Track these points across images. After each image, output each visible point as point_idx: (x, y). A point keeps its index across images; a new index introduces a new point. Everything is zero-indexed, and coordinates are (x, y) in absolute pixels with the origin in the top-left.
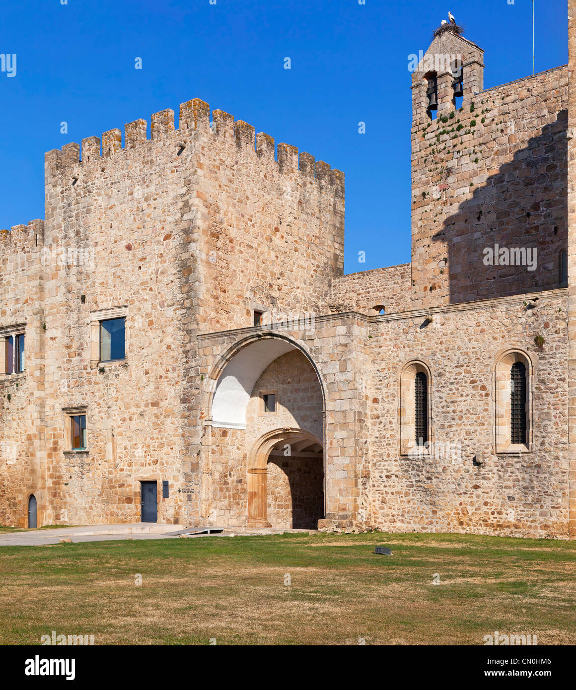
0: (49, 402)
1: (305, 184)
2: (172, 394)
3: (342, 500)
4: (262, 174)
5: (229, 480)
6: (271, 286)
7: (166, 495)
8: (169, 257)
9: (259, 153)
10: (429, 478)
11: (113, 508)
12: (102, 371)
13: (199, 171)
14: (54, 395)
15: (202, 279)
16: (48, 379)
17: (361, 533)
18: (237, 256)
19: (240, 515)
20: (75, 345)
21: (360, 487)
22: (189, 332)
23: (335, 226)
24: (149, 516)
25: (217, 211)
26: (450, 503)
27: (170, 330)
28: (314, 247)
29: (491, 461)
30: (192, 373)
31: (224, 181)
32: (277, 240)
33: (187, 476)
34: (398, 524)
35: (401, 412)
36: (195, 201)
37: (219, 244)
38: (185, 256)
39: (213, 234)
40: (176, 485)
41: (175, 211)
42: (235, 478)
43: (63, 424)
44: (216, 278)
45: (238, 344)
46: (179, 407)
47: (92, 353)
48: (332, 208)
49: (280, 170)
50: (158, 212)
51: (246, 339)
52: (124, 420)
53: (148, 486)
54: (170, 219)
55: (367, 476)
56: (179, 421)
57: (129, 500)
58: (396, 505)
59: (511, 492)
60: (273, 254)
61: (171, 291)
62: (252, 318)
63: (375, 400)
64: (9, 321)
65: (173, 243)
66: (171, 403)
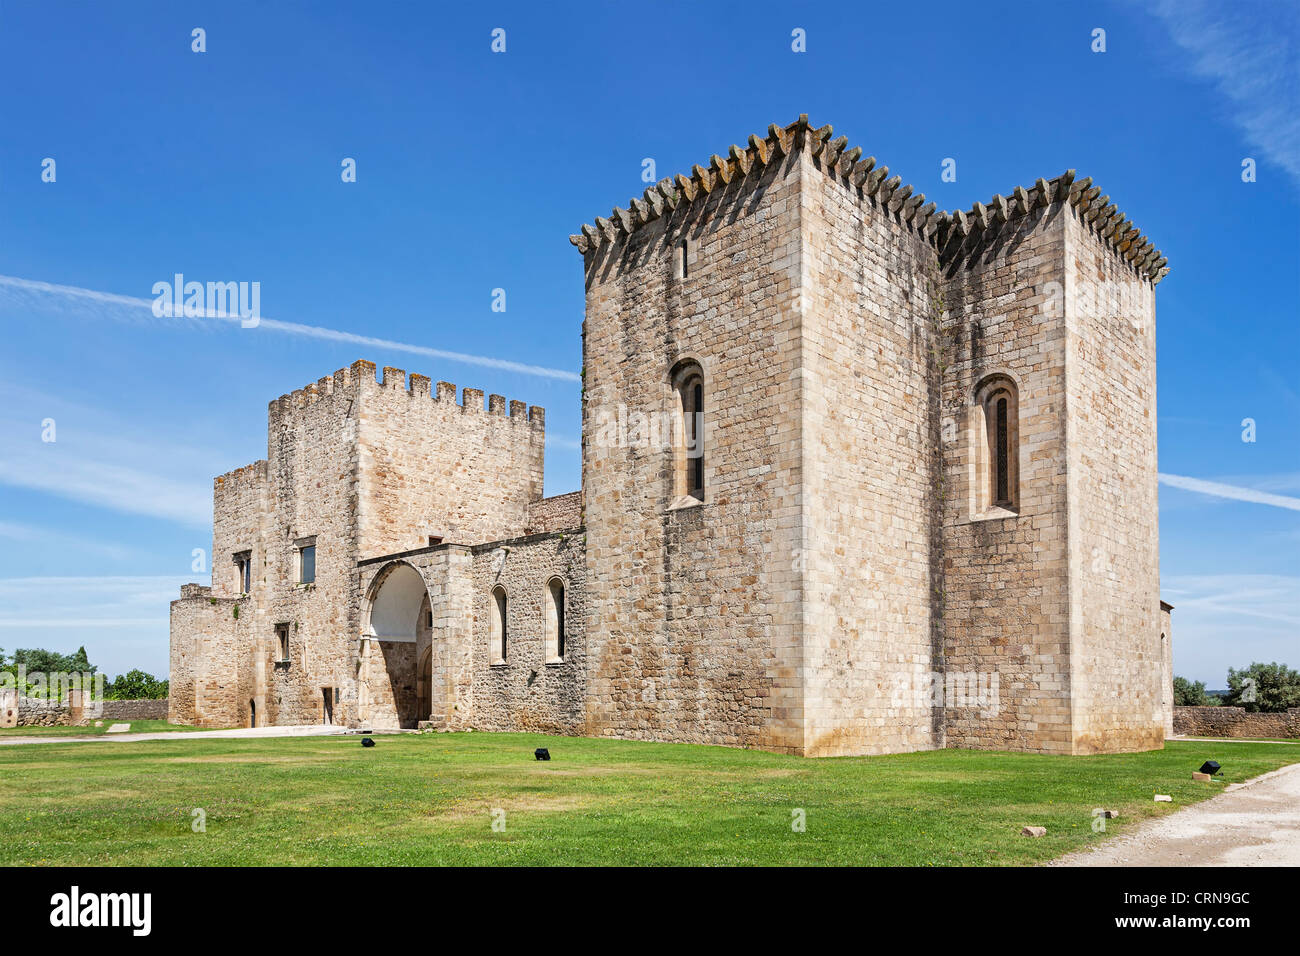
0: (266, 619)
1: (492, 423)
2: (343, 610)
3: (442, 704)
4: (440, 418)
6: (450, 514)
7: (337, 702)
8: (342, 494)
9: (437, 400)
10: (506, 686)
11: (304, 713)
14: (270, 613)
15: (366, 513)
18: (407, 490)
19: (407, 718)
20: (284, 569)
22: (353, 559)
23: (531, 457)
25: (384, 453)
26: (518, 707)
27: (342, 557)
28: (504, 477)
29: (542, 671)
30: (355, 595)
31: (392, 426)
32: (458, 474)
33: (351, 684)
35: (490, 628)
36: (358, 447)
37: (386, 482)
38: (352, 493)
39: (379, 474)
40: (343, 691)
43: (275, 638)
44: (381, 511)
45: (383, 569)
46: (346, 624)
47: (294, 576)
48: (527, 441)
49: (463, 411)
50: (337, 455)
52: (313, 635)
53: (327, 691)
54: (343, 461)
56: (346, 636)
57: (315, 705)
59: (553, 697)
60: (453, 487)
61: (342, 526)
62: (426, 544)
63: (475, 620)
64: (241, 548)
65: (346, 481)
66: (342, 620)
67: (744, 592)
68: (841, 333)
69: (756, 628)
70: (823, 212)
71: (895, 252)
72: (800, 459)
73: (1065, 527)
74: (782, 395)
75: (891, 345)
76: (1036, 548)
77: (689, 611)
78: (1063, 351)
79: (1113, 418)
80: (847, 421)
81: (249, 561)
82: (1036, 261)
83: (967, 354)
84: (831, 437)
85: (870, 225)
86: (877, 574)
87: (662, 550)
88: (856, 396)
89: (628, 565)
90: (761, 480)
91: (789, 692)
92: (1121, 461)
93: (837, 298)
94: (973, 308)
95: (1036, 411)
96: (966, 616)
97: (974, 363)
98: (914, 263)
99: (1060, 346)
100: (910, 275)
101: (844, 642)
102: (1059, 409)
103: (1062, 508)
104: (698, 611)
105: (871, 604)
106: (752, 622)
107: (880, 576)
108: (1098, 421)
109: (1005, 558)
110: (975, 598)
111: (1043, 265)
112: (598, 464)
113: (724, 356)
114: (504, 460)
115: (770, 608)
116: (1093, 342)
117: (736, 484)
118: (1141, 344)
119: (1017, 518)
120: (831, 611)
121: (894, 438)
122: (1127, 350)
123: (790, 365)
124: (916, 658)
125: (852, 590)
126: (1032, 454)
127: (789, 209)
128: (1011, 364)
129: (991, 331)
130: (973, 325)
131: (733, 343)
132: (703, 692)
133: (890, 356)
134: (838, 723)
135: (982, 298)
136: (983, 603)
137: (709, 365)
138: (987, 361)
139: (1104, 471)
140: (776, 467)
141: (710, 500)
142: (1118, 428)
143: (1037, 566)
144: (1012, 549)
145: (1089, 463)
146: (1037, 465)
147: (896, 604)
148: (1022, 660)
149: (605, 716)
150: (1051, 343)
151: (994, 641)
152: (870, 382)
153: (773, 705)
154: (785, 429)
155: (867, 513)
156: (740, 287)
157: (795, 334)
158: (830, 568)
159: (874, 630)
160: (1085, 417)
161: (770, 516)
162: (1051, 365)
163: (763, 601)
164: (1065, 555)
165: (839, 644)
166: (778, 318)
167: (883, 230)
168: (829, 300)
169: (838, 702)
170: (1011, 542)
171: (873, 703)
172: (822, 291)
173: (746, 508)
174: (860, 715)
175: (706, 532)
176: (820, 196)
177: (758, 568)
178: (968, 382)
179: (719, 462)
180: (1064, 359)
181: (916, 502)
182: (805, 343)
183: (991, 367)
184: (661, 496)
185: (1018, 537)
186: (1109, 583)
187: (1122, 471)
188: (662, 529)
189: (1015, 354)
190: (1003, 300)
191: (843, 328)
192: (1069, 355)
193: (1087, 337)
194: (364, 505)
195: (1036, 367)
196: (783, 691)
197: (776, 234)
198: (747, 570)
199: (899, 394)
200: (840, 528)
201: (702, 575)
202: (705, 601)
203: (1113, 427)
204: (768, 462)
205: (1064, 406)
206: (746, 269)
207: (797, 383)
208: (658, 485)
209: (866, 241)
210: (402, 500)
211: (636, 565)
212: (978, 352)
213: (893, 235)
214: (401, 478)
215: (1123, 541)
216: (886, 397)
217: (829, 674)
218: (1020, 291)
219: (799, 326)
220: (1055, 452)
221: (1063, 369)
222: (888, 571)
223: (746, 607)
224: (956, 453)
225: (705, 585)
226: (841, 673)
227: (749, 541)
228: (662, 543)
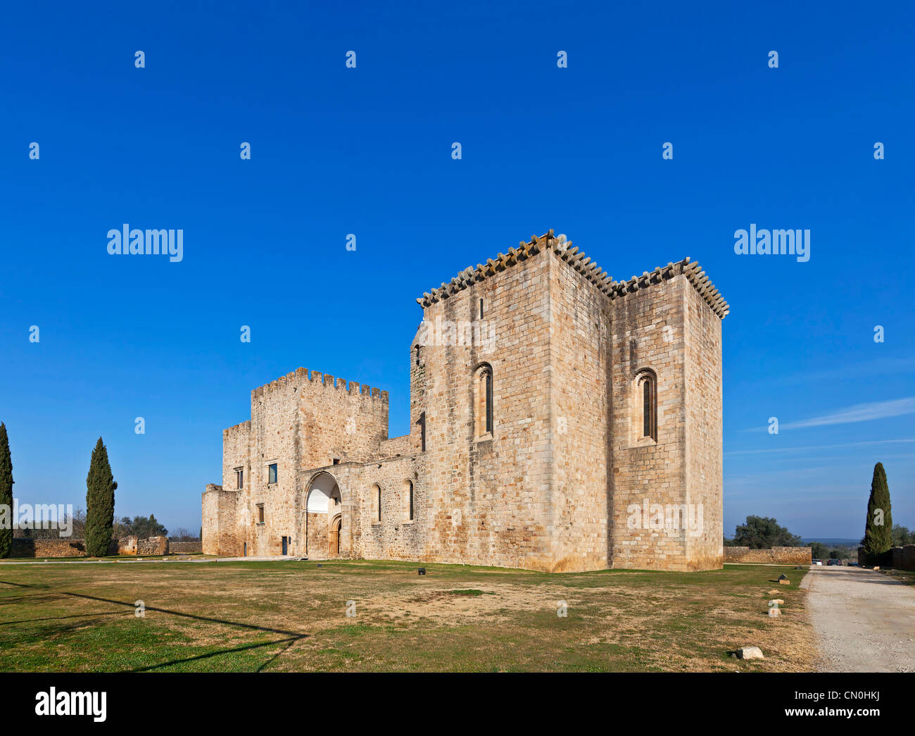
0: (252, 501)
1: (363, 399)
2: (292, 497)
3: (347, 545)
4: (338, 397)
5: (318, 536)
6: (344, 447)
7: (290, 543)
8: (291, 437)
9: (337, 388)
10: (380, 535)
11: (273, 549)
12: (269, 488)
13: (302, 399)
14: (253, 498)
15: (303, 447)
16: (252, 491)
17: (355, 559)
18: (323, 435)
19: (324, 552)
20: (260, 476)
21: (355, 539)
22: (298, 470)
23: (383, 417)
24: (285, 553)
25: (312, 415)
26: (388, 546)
27: (291, 469)
28: (370, 428)
29: (401, 528)
30: (299, 489)
31: (316, 402)
33: (297, 534)
34: (371, 556)
35: (372, 506)
36: (300, 412)
37: (313, 430)
38: (297, 437)
39: (309, 426)
40: (293, 538)
41: (293, 416)
42: (321, 536)
43: (256, 511)
44: (311, 446)
45: (314, 476)
46: (294, 504)
47: (266, 480)
48: (381, 409)
49: (350, 394)
50: (288, 417)
51: (316, 474)
52: (276, 509)
53: (284, 538)
54: (292, 420)
55: (359, 535)
56: (294, 510)
57: (278, 545)
58: (370, 547)
59: (407, 542)
60: (345, 433)
61: (292, 453)
62: (332, 463)
63: (363, 501)
64: (238, 465)
65: (293, 431)
66: (292, 502)
67: (516, 485)
68: (567, 346)
69: (523, 505)
70: (559, 282)
71: (592, 303)
72: (549, 414)
73: (683, 450)
74: (538, 381)
75: (589, 353)
76: (667, 462)
77: (485, 496)
78: (683, 355)
79: (704, 392)
80: (570, 394)
81: (242, 472)
82: (667, 307)
83: (628, 357)
84: (563, 403)
85: (580, 289)
86: (583, 476)
87: (469, 463)
88: (574, 381)
89: (449, 472)
90: (526, 426)
91: (542, 538)
92: (707, 415)
93: (566, 328)
94: (631, 333)
95: (667, 388)
96: (626, 498)
97: (631, 363)
98: (600, 310)
99: (681, 352)
100: (599, 316)
101: (569, 512)
102: (680, 386)
103: (682, 440)
105: (581, 492)
106: (521, 501)
107: (585, 477)
108: (697, 393)
109: (648, 467)
110: (631, 489)
111: (671, 309)
112: (432, 419)
113: (504, 360)
114: (370, 418)
115: (531, 494)
116: (695, 350)
117: (512, 429)
118: (715, 352)
119: (656, 446)
120: (563, 496)
121: (591, 403)
122: (710, 355)
123: (543, 364)
124: (601, 521)
125: (572, 484)
126: (664, 411)
127: (542, 280)
128: (653, 363)
129: (641, 345)
130: (631, 342)
131: (509, 353)
132: (492, 539)
133: (590, 359)
134: (566, 555)
135: (636, 327)
136: (636, 491)
137: (495, 365)
138: (639, 361)
139: (701, 420)
140: (535, 418)
141: (497, 437)
142: (706, 397)
143: (667, 471)
144: (653, 462)
145: (693, 415)
146: (668, 417)
147: (592, 492)
149: (437, 552)
150: (676, 351)
152: (581, 373)
153: (533, 545)
154: (540, 398)
155: (579, 443)
156: (513, 324)
157: (546, 347)
158: (562, 472)
159: (582, 505)
160: (692, 390)
161: (531, 445)
162: (676, 363)
163: (528, 491)
164: (683, 466)
165: (566, 513)
166: (535, 339)
167: (586, 292)
168: (562, 329)
169: (566, 544)
170: (652, 459)
171: (581, 544)
172: (558, 324)
173: (517, 441)
174: (575, 550)
175: (494, 454)
176: (558, 273)
177: (524, 473)
178: (628, 373)
179: (502, 417)
180: (683, 359)
181: (601, 438)
182: (552, 353)
183: (641, 364)
184: (468, 436)
185: (656, 456)
186: (701, 481)
187: (707, 420)
188: (469, 453)
189: (655, 358)
190: (648, 328)
191: (568, 344)
192: (686, 356)
193: (693, 348)
194: (303, 443)
195: (667, 364)
196: (538, 538)
197: (534, 294)
198: (518, 474)
199: (594, 379)
200: (567, 452)
201: (492, 477)
202: (494, 490)
203: (704, 396)
204: (530, 416)
205: (684, 384)
206: (517, 313)
207: (547, 374)
208: (467, 430)
209: (578, 298)
210: (321, 440)
211: (454, 472)
212: (634, 356)
213: (591, 295)
214: (320, 429)
215: (708, 458)
216: (588, 381)
217: (562, 529)
218: (658, 323)
219: (549, 343)
220: (678, 410)
221: (683, 365)
222: (589, 475)
223: (518, 494)
224: (622, 411)
225: (494, 482)
226: (567, 528)
227: (519, 458)
228: (469, 460)
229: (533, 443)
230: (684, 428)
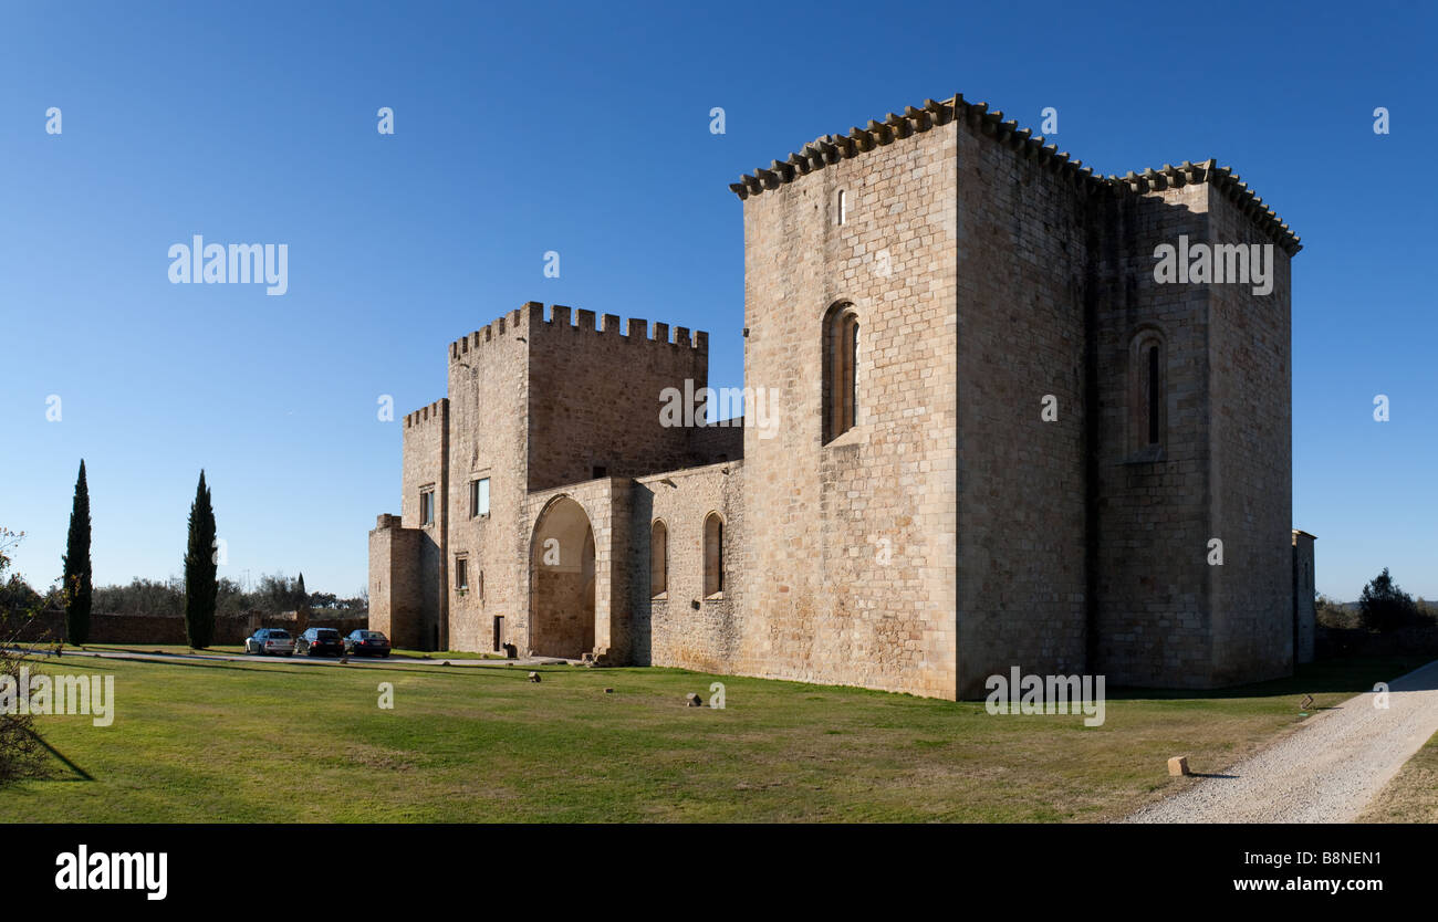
1: (655, 350)
6: (614, 443)
23: (695, 382)
29: (702, 607)
33: (520, 613)
37: (553, 415)
49: (627, 342)
53: (500, 619)
59: (712, 634)
60: (617, 416)
66: (513, 550)
67: (899, 532)
68: (997, 280)
69: (910, 570)
72: (956, 403)
73: (1206, 473)
75: (1046, 291)
76: (1181, 493)
77: (846, 550)
78: (1206, 311)
79: (1253, 373)
80: (1002, 364)
83: (1123, 302)
84: (986, 383)
85: (1028, 184)
86: (1032, 515)
87: (819, 487)
88: (1012, 340)
89: (785, 503)
90: (915, 421)
91: (941, 635)
92: (1259, 412)
93: (993, 249)
94: (1129, 261)
95: (1182, 362)
97: (1128, 312)
98: (1072, 219)
99: (1203, 307)
100: (1068, 228)
101: (997, 584)
102: (1202, 363)
103: (1204, 457)
104: (854, 552)
105: (1025, 546)
106: (907, 563)
108: (1237, 376)
109: (1154, 500)
110: (1127, 538)
113: (880, 299)
115: (924, 550)
116: (1234, 304)
117: (892, 425)
118: (1277, 306)
119: (1165, 462)
120: (985, 554)
121: (1050, 380)
122: (1265, 312)
123: (945, 311)
124: (1071, 597)
125: (1006, 531)
126: (1179, 402)
127: (944, 170)
128: (1161, 317)
129: (1144, 285)
130: (1128, 277)
131: (888, 287)
132: (858, 634)
133: (1048, 303)
134: (990, 665)
135: (1136, 254)
137: (866, 307)
138: (1140, 312)
139: (1245, 421)
140: (931, 409)
141: (866, 439)
142: (1256, 382)
143: (1181, 510)
144: (1161, 492)
145: (1226, 411)
146: (1184, 413)
148: (1168, 600)
149: (763, 655)
150: (1196, 302)
151: (1144, 580)
152: (1025, 327)
153: (926, 648)
154: (941, 372)
156: (895, 236)
157: (950, 282)
158: (981, 510)
159: (1028, 571)
160: (1225, 370)
161: (924, 457)
162: (1196, 322)
163: (919, 544)
164: (1206, 500)
165: (992, 587)
166: (933, 267)
168: (985, 251)
169: (992, 644)
170: (1160, 485)
171: (1025, 642)
172: (977, 242)
173: (901, 449)
174: (1013, 656)
175: (862, 472)
177: (914, 510)
178: (1122, 329)
179: (875, 401)
180: (1207, 318)
181: (1072, 442)
183: (1145, 316)
184: (818, 433)
185: (1166, 480)
186: (1246, 525)
187: (1262, 421)
188: (819, 466)
189: (1165, 309)
191: (1000, 274)
192: (1212, 314)
193: (1229, 299)
195: (1183, 323)
196: (936, 634)
197: (932, 191)
198: (902, 512)
199: (1056, 338)
200: (995, 470)
201: (858, 515)
202: (861, 540)
203: (1252, 381)
204: (922, 404)
205: (1207, 360)
206: (902, 220)
208: (816, 423)
210: (567, 431)
211: (793, 502)
212: (1132, 302)
214: (567, 410)
215: (1260, 486)
216: (1042, 341)
220: (1198, 402)
221: (1206, 326)
223: (901, 549)
225: (861, 525)
226: (994, 615)
227: (905, 481)
228: (818, 480)
229: (928, 454)
230: (1207, 434)
